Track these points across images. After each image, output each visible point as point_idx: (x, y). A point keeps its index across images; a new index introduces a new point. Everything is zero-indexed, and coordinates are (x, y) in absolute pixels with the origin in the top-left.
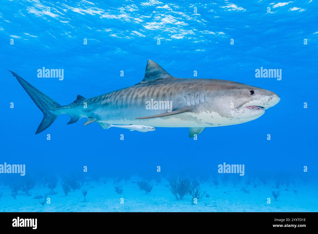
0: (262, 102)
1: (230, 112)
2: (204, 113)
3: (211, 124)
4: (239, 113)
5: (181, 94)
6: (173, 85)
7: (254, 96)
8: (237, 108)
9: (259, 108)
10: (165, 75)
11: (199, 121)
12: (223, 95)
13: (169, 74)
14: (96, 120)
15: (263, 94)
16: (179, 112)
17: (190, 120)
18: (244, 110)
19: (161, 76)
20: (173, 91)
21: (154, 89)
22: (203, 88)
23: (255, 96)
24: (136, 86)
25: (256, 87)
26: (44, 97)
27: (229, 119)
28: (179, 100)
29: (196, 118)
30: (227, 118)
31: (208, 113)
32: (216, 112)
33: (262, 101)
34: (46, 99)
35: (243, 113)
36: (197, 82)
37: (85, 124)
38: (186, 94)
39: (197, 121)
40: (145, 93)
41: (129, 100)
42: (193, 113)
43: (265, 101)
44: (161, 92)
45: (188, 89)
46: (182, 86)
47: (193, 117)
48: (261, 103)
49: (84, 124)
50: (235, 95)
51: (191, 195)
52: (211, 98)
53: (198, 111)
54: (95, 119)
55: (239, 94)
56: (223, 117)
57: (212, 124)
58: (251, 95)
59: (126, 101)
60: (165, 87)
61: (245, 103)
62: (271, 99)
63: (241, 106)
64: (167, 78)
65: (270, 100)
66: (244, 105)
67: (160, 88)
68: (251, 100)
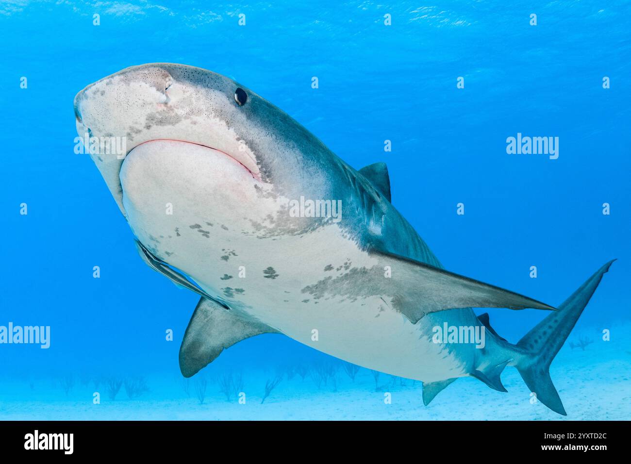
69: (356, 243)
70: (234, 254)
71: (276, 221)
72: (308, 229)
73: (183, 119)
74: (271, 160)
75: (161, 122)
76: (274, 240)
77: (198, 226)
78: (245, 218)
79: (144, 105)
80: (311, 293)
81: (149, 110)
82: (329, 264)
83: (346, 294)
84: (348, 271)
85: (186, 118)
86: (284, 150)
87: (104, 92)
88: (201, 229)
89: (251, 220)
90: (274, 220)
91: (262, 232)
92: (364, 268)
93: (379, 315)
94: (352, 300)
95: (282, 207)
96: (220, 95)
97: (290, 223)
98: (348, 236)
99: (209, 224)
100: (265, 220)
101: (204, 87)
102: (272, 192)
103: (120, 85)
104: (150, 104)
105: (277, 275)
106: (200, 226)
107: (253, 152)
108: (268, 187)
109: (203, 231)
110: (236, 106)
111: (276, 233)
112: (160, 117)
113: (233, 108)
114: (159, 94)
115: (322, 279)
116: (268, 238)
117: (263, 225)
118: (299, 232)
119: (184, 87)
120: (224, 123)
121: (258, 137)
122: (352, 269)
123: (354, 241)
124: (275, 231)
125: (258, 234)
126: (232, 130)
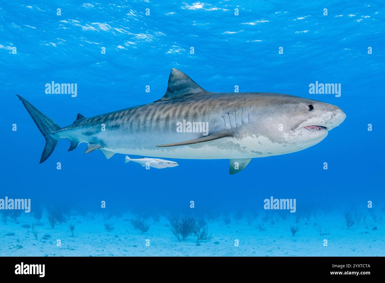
0: (324, 120)
1: (283, 136)
2: (249, 138)
3: (258, 152)
4: (295, 135)
5: (217, 113)
6: (207, 102)
7: (313, 113)
8: (292, 130)
9: (321, 128)
10: (196, 89)
11: (242, 149)
12: (273, 113)
13: (201, 88)
14: (100, 147)
15: (324, 109)
16: (215, 137)
17: (231, 149)
18: (302, 132)
19: (190, 91)
20: (207, 109)
21: (181, 108)
22: (246, 104)
23: (315, 112)
24: (155, 104)
25: (314, 100)
26: (46, 120)
27: (281, 145)
28: (215, 121)
29: (238, 145)
30: (279, 143)
31: (254, 138)
32: (264, 136)
33: (324, 118)
34: (48, 122)
35: (299, 136)
36: (239, 97)
37: (87, 152)
38: (225, 112)
39: (239, 150)
40: (170, 112)
41: (149, 122)
42: (235, 138)
43: (328, 119)
44: (192, 111)
45: (226, 106)
46: (219, 103)
47: (234, 144)
48: (322, 122)
49: (85, 152)
50: (288, 112)
51: (195, 235)
52: (258, 117)
53: (241, 135)
54: (99, 145)
55: (293, 109)
56: (275, 143)
57: (261, 153)
58: (309, 110)
59: (145, 123)
60: (196, 104)
61: (302, 122)
62: (335, 115)
63: (297, 126)
64: (198, 93)
65: (333, 117)
66: (301, 124)
67: (190, 106)
68: (310, 118)
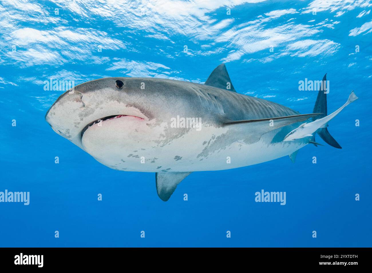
69: (213, 126)
70: (156, 159)
71: (165, 135)
72: (184, 132)
73: (95, 109)
74: (148, 108)
75: (86, 115)
76: (169, 144)
77: (131, 155)
78: (150, 141)
79: (74, 111)
80: (202, 156)
81: (78, 112)
82: (204, 141)
83: (219, 148)
84: (215, 139)
85: (96, 108)
86: (153, 100)
87: (54, 113)
88: (133, 156)
89: (153, 141)
90: (164, 135)
91: (162, 144)
92: (223, 134)
93: (240, 149)
94: (223, 149)
95: (165, 127)
96: (108, 89)
97: (173, 133)
98: (208, 125)
99: (136, 151)
100: (160, 137)
101: (98, 89)
102: (157, 123)
103: (60, 107)
104: (77, 109)
105: (181, 157)
106: (132, 154)
107: (137, 109)
108: (153, 121)
109: (135, 156)
110: (119, 91)
111: (169, 141)
112: (85, 113)
113: (117, 92)
114: (78, 103)
115: (204, 148)
116: (166, 144)
117: (160, 140)
118: (180, 135)
119: (88, 94)
120: (116, 101)
121: (136, 100)
122: (217, 137)
123: (212, 126)
124: (168, 140)
125: (160, 145)
126: (122, 103)
